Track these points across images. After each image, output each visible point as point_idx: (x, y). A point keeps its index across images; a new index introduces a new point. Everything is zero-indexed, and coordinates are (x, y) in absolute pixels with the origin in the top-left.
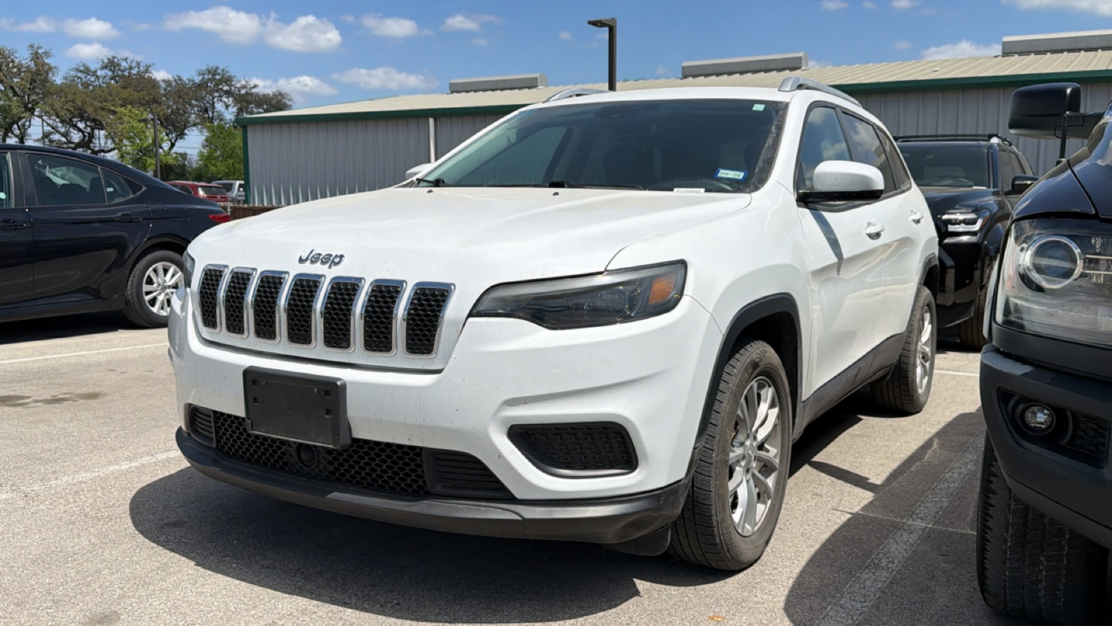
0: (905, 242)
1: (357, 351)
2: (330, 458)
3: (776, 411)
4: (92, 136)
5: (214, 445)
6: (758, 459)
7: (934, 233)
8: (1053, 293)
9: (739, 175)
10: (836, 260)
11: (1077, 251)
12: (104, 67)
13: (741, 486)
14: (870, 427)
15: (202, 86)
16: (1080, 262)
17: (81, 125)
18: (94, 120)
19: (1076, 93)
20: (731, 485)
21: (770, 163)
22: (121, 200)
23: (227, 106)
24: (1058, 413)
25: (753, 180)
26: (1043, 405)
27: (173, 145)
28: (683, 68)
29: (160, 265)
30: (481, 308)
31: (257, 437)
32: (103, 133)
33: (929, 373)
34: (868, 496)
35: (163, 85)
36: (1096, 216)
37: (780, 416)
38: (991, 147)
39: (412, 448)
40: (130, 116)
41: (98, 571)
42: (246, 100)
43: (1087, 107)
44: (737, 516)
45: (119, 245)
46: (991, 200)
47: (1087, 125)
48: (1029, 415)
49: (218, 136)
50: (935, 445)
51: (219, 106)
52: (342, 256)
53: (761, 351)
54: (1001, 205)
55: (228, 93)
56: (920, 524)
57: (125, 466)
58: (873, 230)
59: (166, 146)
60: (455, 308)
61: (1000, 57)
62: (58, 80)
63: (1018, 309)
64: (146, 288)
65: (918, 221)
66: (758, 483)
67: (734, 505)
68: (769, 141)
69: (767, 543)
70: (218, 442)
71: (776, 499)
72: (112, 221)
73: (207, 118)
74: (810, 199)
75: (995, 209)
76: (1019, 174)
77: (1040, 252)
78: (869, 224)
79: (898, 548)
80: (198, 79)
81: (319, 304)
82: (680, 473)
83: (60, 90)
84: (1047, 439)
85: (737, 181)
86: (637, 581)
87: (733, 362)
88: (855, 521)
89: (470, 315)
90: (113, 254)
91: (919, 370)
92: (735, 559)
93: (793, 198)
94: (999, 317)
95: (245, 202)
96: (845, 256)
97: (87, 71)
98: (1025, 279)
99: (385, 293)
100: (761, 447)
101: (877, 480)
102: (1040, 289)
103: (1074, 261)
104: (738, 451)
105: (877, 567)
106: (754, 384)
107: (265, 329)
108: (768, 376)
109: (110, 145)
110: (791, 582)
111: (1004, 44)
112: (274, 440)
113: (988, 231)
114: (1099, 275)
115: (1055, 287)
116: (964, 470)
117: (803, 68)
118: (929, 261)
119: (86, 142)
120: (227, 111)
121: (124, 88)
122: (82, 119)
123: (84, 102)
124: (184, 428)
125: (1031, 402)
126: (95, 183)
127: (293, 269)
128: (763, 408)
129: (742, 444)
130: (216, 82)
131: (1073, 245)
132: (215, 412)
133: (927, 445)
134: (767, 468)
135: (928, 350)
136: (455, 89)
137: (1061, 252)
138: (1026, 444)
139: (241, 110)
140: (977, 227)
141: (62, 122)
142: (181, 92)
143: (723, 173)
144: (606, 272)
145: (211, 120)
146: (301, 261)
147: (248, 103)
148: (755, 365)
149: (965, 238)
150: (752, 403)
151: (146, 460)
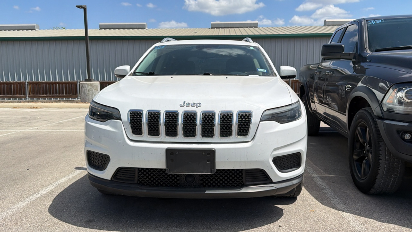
1: (216, 137)
2: (202, 178)
5: (136, 182)
9: (265, 71)
28: (100, 25)
30: (263, 118)
48: (405, 136)
52: (200, 103)
56: (315, 175)
60: (255, 119)
61: (211, 29)
70: (138, 180)
81: (198, 121)
89: (260, 121)
99: (226, 116)
107: (172, 133)
117: (146, 29)
124: (108, 178)
125: (406, 133)
132: (139, 169)
143: (259, 70)
144: (292, 104)
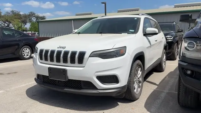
0: (161, 42)
1: (69, 64)
2: (64, 83)
3: (141, 72)
4: (9, 25)
5: (42, 81)
6: (138, 81)
7: (165, 40)
8: (191, 51)
9: (133, 31)
10: (150, 45)
11: (195, 43)
12: (11, 12)
13: (136, 86)
14: (155, 74)
15: (29, 15)
16: (195, 45)
17: (7, 23)
18: (10, 22)
19: (191, 15)
20: (134, 85)
21: (138, 29)
22: (18, 37)
23: (34, 19)
24: (192, 71)
25: (136, 32)
26: (190, 70)
27: (24, 26)
29: (25, 48)
30: (91, 55)
31: (51, 79)
32: (11, 24)
33: (165, 64)
34: (156, 87)
35: (22, 15)
36: (198, 37)
37: (142, 73)
38: (174, 24)
39: (79, 80)
40: (17, 21)
41: (22, 104)
42: (37, 18)
43: (193, 18)
44: (135, 91)
45: (18, 45)
46: (174, 34)
47: (194, 21)
48: (187, 72)
49: (33, 24)
50: (167, 77)
51: (33, 19)
52: (65, 47)
53: (138, 62)
54: (176, 35)
55: (34, 16)
56: (166, 91)
57: (24, 85)
58: (156, 40)
59: (23, 26)
60: (87, 56)
61: (174, 8)
62: (2, 14)
63: (184, 53)
64: (23, 53)
65: (163, 38)
66: (138, 85)
67: (135, 89)
68: (138, 25)
69: (140, 95)
70: (43, 80)
71: (141, 87)
72: (16, 41)
73: (30, 21)
74: (146, 34)
75: (175, 35)
76: (179, 29)
77: (188, 44)
78: (155, 39)
79: (163, 95)
80: (29, 14)
81: (62, 55)
82: (126, 84)
83: (3, 17)
84: (191, 76)
85: (133, 32)
86: (118, 103)
87: (134, 64)
88: (155, 91)
89: (89, 57)
90: (17, 47)
91: (163, 64)
92: (135, 98)
93: (143, 34)
94: (181, 55)
95: (39, 36)
96: (152, 44)
97: (8, 13)
98: (186, 48)
99: (74, 54)
100: (139, 79)
101: (158, 84)
102: (188, 50)
103: (194, 45)
104: (135, 79)
105: (160, 99)
106: (137, 67)
107: (52, 60)
108: (140, 66)
109: (13, 26)
110: (145, 102)
111: (175, 6)
112: (54, 80)
113: (174, 39)
114: (199, 48)
115: (191, 50)
116: (172, 82)
117: (139, 10)
118: (165, 45)
119: (8, 26)
120: (34, 20)
121: (15, 16)
122: (7, 22)
123: (8, 19)
124: (36, 78)
125: (187, 70)
126: (13, 34)
127: (56, 49)
128: (139, 72)
129: (136, 78)
130: (32, 14)
131: (194, 42)
132: (43, 75)
133: (166, 77)
134: (140, 82)
135: (165, 60)
136: (77, 15)
137: (192, 44)
138: (187, 77)
139: (36, 20)
140: (172, 39)
141: (4, 22)
142: (25, 16)
143: (130, 31)
144: (113, 49)
145: (31, 21)
146: (58, 48)
147: (38, 18)
148: (138, 64)
149: (170, 40)
150: (137, 71)
151: (27, 84)
